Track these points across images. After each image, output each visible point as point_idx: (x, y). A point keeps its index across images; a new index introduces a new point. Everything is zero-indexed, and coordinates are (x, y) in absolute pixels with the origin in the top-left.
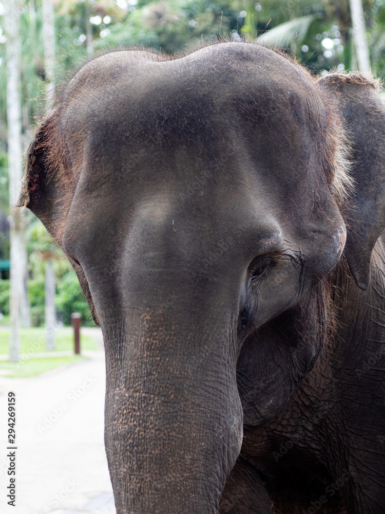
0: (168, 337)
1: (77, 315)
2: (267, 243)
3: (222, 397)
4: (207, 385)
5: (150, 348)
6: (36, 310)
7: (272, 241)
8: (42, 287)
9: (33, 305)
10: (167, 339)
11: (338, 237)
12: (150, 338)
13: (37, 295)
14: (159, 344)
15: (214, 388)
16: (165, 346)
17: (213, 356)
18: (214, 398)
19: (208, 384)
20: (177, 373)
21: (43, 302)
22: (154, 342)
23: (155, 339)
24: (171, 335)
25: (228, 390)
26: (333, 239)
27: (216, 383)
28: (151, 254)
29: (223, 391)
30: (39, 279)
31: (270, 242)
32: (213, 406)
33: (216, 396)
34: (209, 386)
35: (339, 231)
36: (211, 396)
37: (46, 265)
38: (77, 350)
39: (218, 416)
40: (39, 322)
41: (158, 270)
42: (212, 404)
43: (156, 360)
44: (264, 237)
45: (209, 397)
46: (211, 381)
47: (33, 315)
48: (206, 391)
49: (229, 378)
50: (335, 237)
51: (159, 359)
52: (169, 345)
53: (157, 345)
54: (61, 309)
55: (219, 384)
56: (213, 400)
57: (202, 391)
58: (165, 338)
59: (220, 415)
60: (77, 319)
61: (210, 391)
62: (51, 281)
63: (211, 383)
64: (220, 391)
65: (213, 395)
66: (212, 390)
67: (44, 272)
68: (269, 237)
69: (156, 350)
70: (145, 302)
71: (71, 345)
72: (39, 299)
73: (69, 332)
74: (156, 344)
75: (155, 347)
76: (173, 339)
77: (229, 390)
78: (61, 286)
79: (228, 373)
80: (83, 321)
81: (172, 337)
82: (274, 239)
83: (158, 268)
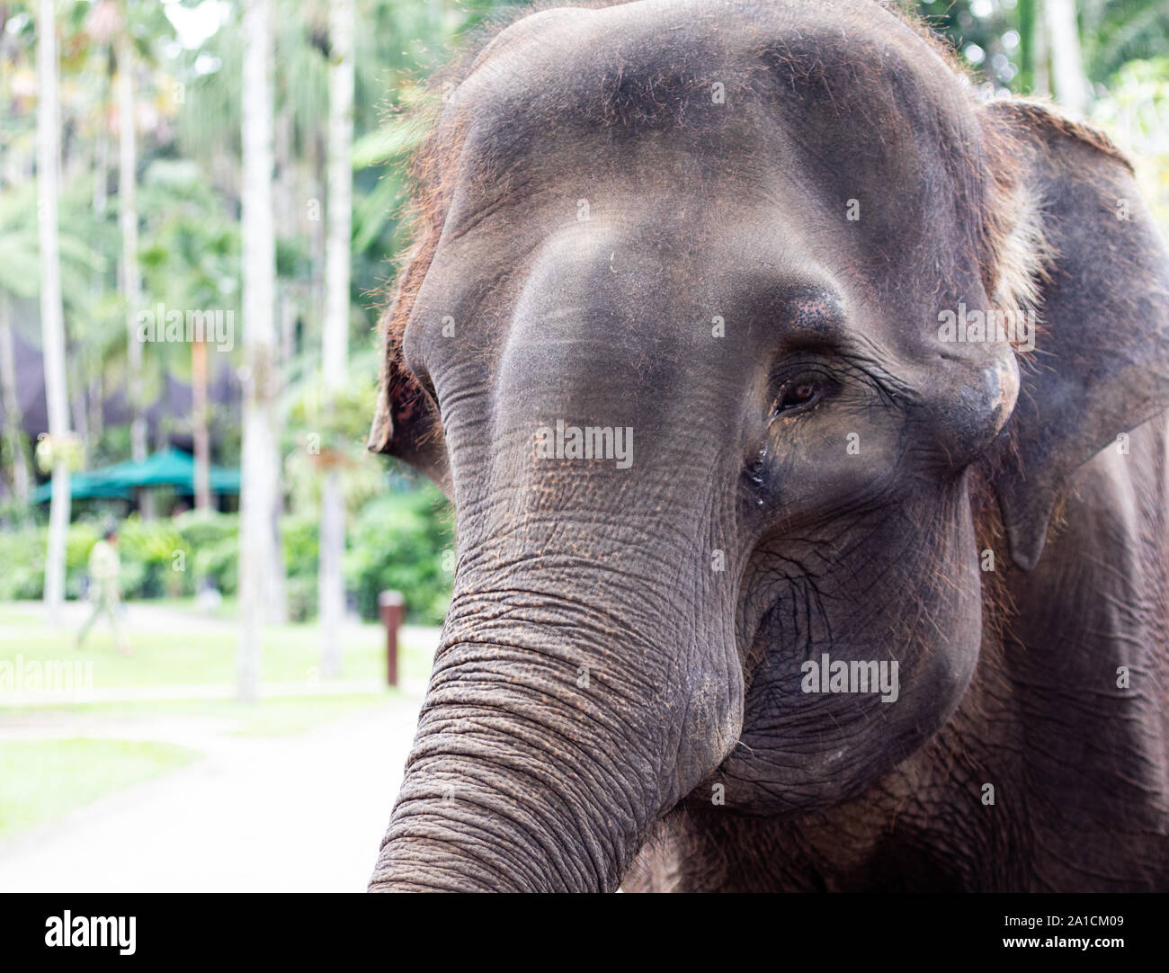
0: (578, 483)
1: (391, 598)
2: (806, 309)
3: (681, 624)
4: (651, 590)
5: (535, 503)
6: (299, 585)
7: (820, 308)
8: (314, 533)
9: (292, 573)
10: (574, 485)
11: (994, 375)
12: (540, 483)
13: (300, 551)
14: (557, 496)
15: (665, 600)
16: (568, 499)
17: (674, 532)
18: (664, 621)
19: (654, 588)
20: (587, 555)
21: (315, 567)
22: (547, 490)
23: (550, 486)
24: (583, 477)
25: (697, 616)
26: (985, 376)
27: (671, 593)
28: (560, 313)
29: (685, 614)
30: (306, 513)
31: (814, 309)
32: (659, 636)
33: (668, 618)
34: (656, 593)
35: (998, 364)
36: (658, 614)
37: (325, 482)
38: (392, 677)
39: (667, 660)
40: (303, 612)
41: (568, 342)
42: (658, 631)
43: (546, 528)
44: (800, 296)
45: (652, 615)
46: (663, 584)
47: (291, 596)
48: (647, 601)
49: (704, 592)
50: (987, 373)
51: (552, 524)
52: (578, 497)
53: (553, 498)
54: (357, 584)
55: (677, 595)
56: (659, 622)
57: (639, 599)
58: (570, 484)
59: (671, 659)
60: (392, 608)
61: (656, 603)
62: (334, 520)
63: (660, 588)
64: (677, 610)
65: (663, 613)
66: (661, 602)
67: (318, 497)
68: (812, 297)
69: (549, 507)
70: (538, 408)
71: (379, 667)
72: (305, 563)
73: (375, 635)
74: (550, 494)
75: (547, 501)
76: (587, 488)
77: (701, 616)
78: (357, 531)
79: (700, 581)
80: (407, 612)
81: (585, 484)
82: (823, 305)
83: (570, 336)
